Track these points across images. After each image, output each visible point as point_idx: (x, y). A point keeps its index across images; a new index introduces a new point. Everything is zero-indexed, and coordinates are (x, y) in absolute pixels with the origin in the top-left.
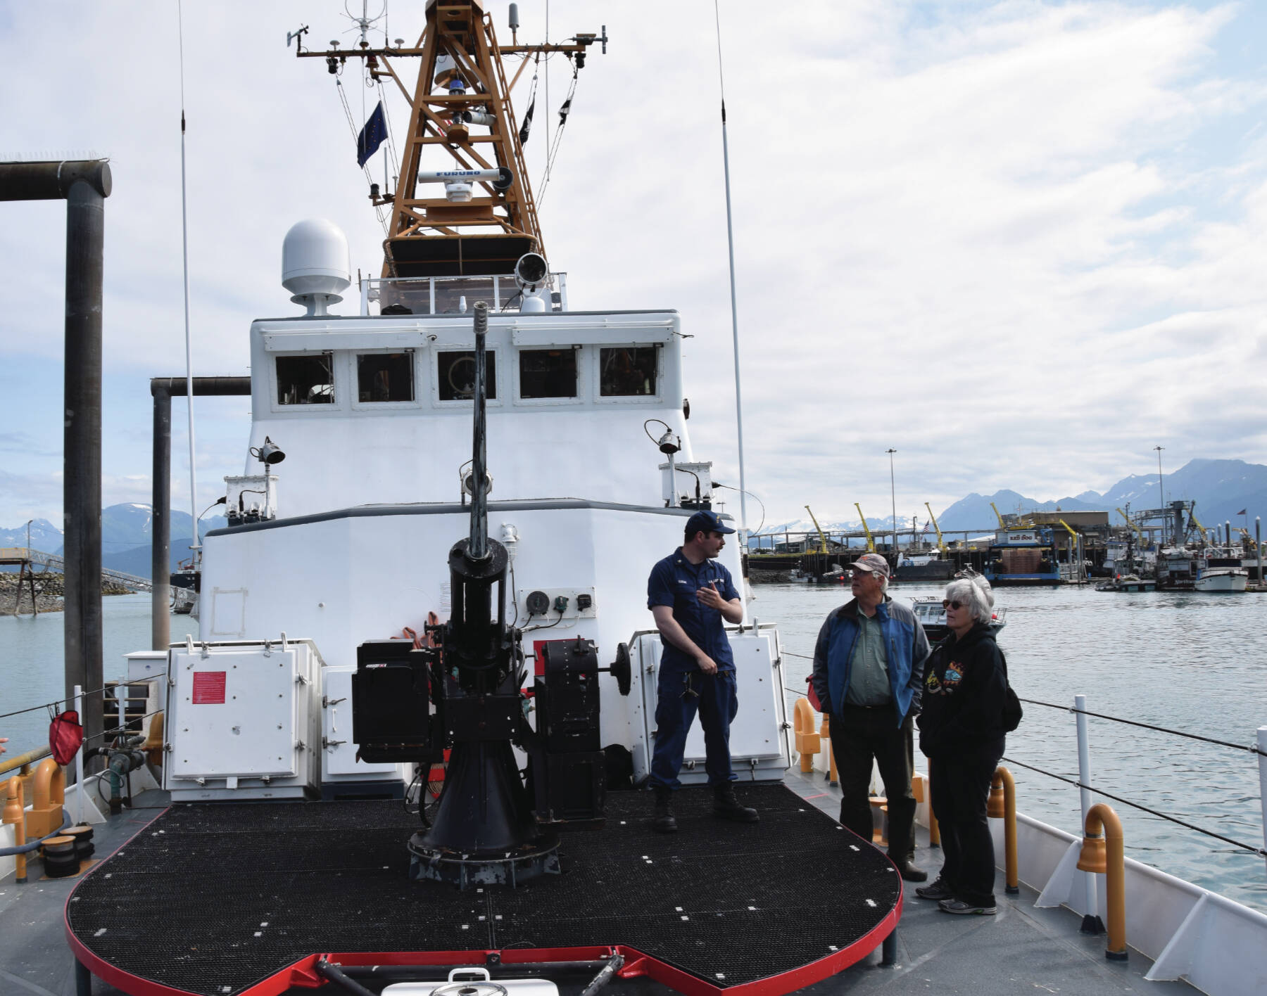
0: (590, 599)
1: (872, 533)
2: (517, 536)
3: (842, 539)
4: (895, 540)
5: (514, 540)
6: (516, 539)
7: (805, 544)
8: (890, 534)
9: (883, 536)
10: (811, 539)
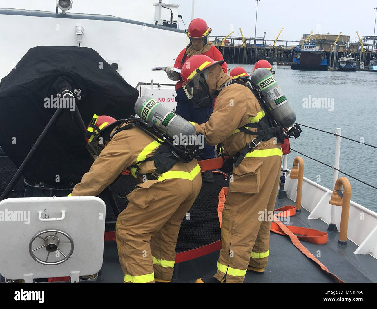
0: (117, 66)
1: (245, 38)
2: (84, 32)
3: (231, 40)
4: (255, 42)
5: (82, 34)
6: (83, 33)
7: (215, 42)
8: (253, 39)
9: (250, 40)
10: (218, 40)
